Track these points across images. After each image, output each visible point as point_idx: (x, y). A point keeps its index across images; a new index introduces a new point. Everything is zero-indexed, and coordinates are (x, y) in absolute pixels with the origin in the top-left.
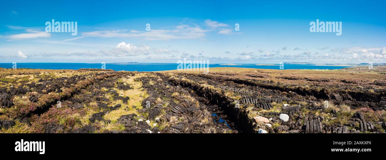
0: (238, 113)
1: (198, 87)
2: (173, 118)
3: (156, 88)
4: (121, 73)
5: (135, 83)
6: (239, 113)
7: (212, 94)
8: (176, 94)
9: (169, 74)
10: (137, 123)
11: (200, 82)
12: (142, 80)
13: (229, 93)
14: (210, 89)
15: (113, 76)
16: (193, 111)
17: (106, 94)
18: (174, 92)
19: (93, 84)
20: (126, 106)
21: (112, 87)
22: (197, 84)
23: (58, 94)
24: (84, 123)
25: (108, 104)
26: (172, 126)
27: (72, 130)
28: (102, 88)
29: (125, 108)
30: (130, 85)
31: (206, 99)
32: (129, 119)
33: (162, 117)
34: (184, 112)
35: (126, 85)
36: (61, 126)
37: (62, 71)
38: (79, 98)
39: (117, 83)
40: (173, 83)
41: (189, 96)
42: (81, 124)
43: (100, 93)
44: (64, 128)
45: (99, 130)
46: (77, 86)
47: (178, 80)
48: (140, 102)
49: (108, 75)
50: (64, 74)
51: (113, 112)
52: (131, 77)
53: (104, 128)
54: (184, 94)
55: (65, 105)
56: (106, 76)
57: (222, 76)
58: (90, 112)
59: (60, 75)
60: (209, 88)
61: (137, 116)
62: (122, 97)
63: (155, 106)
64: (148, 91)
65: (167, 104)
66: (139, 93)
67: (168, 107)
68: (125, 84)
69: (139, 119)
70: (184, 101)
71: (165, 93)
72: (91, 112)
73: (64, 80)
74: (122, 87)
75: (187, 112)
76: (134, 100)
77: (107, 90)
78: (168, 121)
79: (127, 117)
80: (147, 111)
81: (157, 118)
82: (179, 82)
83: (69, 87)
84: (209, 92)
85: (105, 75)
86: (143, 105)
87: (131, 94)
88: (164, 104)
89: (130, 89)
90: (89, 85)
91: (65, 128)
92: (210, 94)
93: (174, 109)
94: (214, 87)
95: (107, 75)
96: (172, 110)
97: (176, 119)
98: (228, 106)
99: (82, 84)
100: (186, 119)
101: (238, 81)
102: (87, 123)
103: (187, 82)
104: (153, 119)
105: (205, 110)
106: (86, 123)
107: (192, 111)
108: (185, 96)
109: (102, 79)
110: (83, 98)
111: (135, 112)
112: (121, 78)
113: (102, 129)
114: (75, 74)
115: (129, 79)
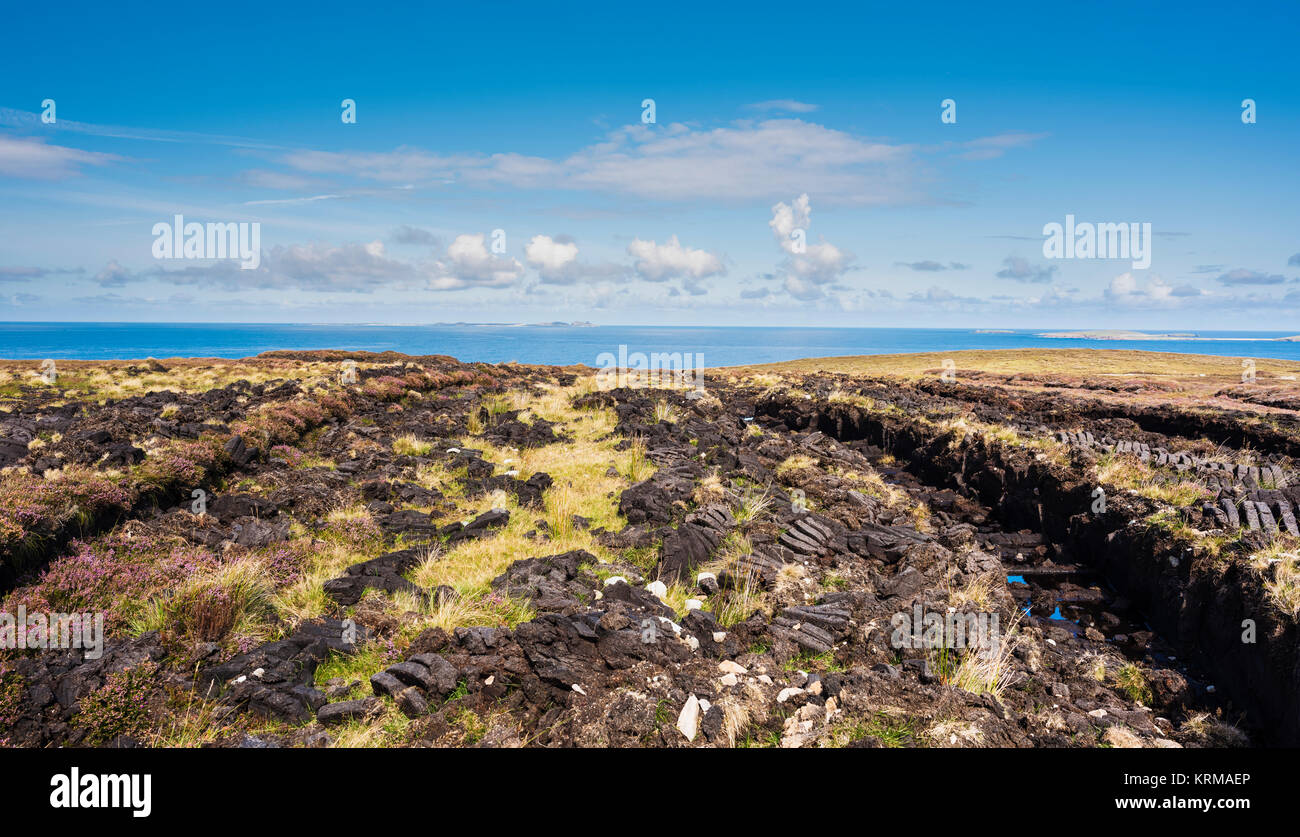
0: (1186, 581)
1: (918, 435)
2: (788, 573)
3: (693, 437)
4: (501, 371)
5: (576, 414)
6: (1192, 580)
7: (1002, 472)
8: (800, 465)
9: (758, 377)
10: (599, 595)
11: (933, 411)
12: (616, 403)
13: (1117, 467)
14: (996, 446)
15: (460, 383)
16: (903, 548)
17: (421, 466)
18: (787, 455)
19: (342, 421)
20: (539, 517)
21: (454, 433)
22: (916, 422)
23: (113, 473)
24: (294, 610)
25: (435, 515)
26: (786, 609)
27: (215, 658)
28: (400, 440)
29: (533, 527)
30: (553, 424)
31: (966, 497)
32: (555, 573)
33: (733, 566)
34: (851, 549)
35: (531, 423)
36: (140, 646)
37: (147, 366)
38: (258, 493)
39: (484, 415)
40: (782, 417)
41: (874, 478)
42: (276, 619)
43: (385, 463)
44: (165, 655)
45: (388, 637)
46: (241, 427)
47: (809, 403)
48: (613, 499)
49: (428, 375)
50: (155, 377)
51: (467, 549)
52: (557, 389)
53: (417, 625)
54: (840, 470)
55: (167, 533)
56: (417, 381)
57: (1055, 394)
58: (331, 557)
59: (135, 383)
60: (989, 439)
61: (596, 561)
62: (510, 478)
63: (690, 518)
64: (652, 449)
65: (755, 506)
66: (602, 457)
67: (762, 523)
68: (524, 418)
69: (607, 575)
70: (848, 499)
71: (742, 458)
72: (335, 561)
73: (160, 407)
74: (509, 434)
75: (863, 551)
76: (581, 490)
77: (428, 446)
78: (765, 585)
79: (546, 566)
80: (650, 536)
81: (706, 574)
82: (814, 414)
83: (191, 436)
84: (990, 462)
85: (412, 376)
86: (628, 510)
87: (561, 465)
88: (739, 508)
89: (553, 442)
90: (320, 425)
91: (172, 654)
92: (993, 475)
93: (793, 531)
94: (1020, 436)
95: (426, 379)
96: (785, 537)
97: (808, 581)
98: (1111, 536)
99: (273, 418)
100: (861, 578)
101: (1171, 418)
102: (314, 611)
103: (859, 410)
104: (685, 577)
105: (966, 548)
106: (305, 613)
107: (892, 546)
108: (852, 476)
109: (397, 399)
110: (285, 488)
111: (585, 543)
112: (500, 390)
113: (407, 628)
114: (232, 379)
115: (544, 399)
